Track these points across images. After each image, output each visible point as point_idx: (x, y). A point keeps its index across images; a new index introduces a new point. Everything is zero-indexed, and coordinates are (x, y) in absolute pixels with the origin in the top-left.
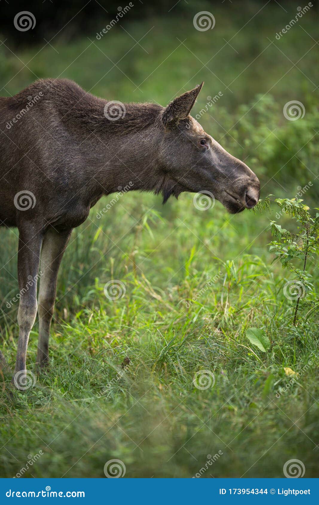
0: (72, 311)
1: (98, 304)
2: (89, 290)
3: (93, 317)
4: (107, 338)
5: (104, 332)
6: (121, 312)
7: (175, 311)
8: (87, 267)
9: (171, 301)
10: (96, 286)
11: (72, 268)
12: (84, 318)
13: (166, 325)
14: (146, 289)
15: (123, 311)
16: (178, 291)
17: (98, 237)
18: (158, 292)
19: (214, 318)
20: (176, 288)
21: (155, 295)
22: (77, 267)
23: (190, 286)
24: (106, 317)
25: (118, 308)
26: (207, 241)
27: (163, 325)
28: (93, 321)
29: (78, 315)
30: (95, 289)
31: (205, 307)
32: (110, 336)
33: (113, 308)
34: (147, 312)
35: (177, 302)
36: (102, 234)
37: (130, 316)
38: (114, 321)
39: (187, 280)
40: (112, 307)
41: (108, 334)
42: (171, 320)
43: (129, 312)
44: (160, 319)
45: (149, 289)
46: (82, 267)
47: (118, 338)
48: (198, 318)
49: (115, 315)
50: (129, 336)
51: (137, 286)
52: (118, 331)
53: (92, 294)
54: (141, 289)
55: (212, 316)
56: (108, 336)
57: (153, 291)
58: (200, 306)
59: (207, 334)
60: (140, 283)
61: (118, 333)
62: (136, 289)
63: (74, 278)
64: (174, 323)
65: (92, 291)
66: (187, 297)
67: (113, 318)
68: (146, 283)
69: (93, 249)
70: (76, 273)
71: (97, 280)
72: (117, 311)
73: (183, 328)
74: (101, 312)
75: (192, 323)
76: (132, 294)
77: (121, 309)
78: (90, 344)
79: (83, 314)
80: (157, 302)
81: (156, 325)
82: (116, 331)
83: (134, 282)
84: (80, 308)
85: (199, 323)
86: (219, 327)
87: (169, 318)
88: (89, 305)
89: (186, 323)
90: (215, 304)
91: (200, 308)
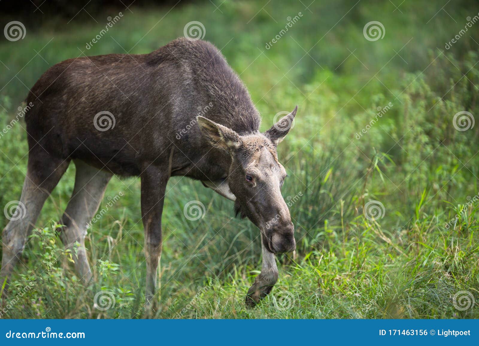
0: (301, 253)
1: (327, 247)
2: (319, 232)
3: (323, 258)
4: (337, 280)
5: (333, 274)
6: (350, 254)
7: (404, 254)
8: (317, 209)
9: (400, 245)
10: (326, 228)
11: (301, 209)
12: (314, 260)
13: (396, 267)
14: (376, 232)
15: (353, 253)
16: (408, 234)
17: (328, 179)
18: (387, 236)
19: (445, 262)
20: (405, 232)
21: (384, 238)
22: (306, 209)
23: (420, 230)
24: (335, 259)
25: (347, 250)
26: (436, 186)
27: (393, 267)
28: (322, 262)
29: (307, 256)
30: (324, 231)
31: (435, 251)
32: (340, 278)
33: (343, 250)
34: (377, 254)
35: (406, 246)
36: (331, 177)
37: (360, 259)
38: (343, 264)
39: (417, 223)
40: (341, 249)
41: (337, 276)
42: (401, 263)
43: (359, 255)
44: (390, 261)
45: (379, 232)
46: (311, 209)
47: (347, 280)
48: (428, 262)
49: (344, 257)
50: (358, 278)
51: (367, 229)
52: (347, 273)
53: (321, 236)
54: (371, 231)
55: (442, 260)
56: (338, 278)
57: (382, 234)
58: (430, 250)
59: (437, 277)
60: (370, 225)
61: (347, 275)
62: (365, 231)
63: (303, 220)
64: (403, 266)
65: (321, 233)
66: (417, 241)
67: (342, 260)
68: (376, 225)
69: (322, 191)
70: (306, 215)
71: (326, 222)
72: (346, 253)
73: (413, 271)
74: (330, 253)
75: (421, 266)
76: (362, 237)
77: (350, 251)
78: (319, 285)
79: (313, 256)
80: (387, 244)
81: (386, 268)
82: (345, 273)
83: (364, 224)
84: (309, 250)
85: (429, 266)
86: (449, 270)
87: (399, 261)
88: (318, 247)
89: (416, 267)
90: (445, 248)
91: (430, 252)
